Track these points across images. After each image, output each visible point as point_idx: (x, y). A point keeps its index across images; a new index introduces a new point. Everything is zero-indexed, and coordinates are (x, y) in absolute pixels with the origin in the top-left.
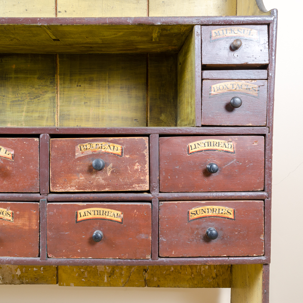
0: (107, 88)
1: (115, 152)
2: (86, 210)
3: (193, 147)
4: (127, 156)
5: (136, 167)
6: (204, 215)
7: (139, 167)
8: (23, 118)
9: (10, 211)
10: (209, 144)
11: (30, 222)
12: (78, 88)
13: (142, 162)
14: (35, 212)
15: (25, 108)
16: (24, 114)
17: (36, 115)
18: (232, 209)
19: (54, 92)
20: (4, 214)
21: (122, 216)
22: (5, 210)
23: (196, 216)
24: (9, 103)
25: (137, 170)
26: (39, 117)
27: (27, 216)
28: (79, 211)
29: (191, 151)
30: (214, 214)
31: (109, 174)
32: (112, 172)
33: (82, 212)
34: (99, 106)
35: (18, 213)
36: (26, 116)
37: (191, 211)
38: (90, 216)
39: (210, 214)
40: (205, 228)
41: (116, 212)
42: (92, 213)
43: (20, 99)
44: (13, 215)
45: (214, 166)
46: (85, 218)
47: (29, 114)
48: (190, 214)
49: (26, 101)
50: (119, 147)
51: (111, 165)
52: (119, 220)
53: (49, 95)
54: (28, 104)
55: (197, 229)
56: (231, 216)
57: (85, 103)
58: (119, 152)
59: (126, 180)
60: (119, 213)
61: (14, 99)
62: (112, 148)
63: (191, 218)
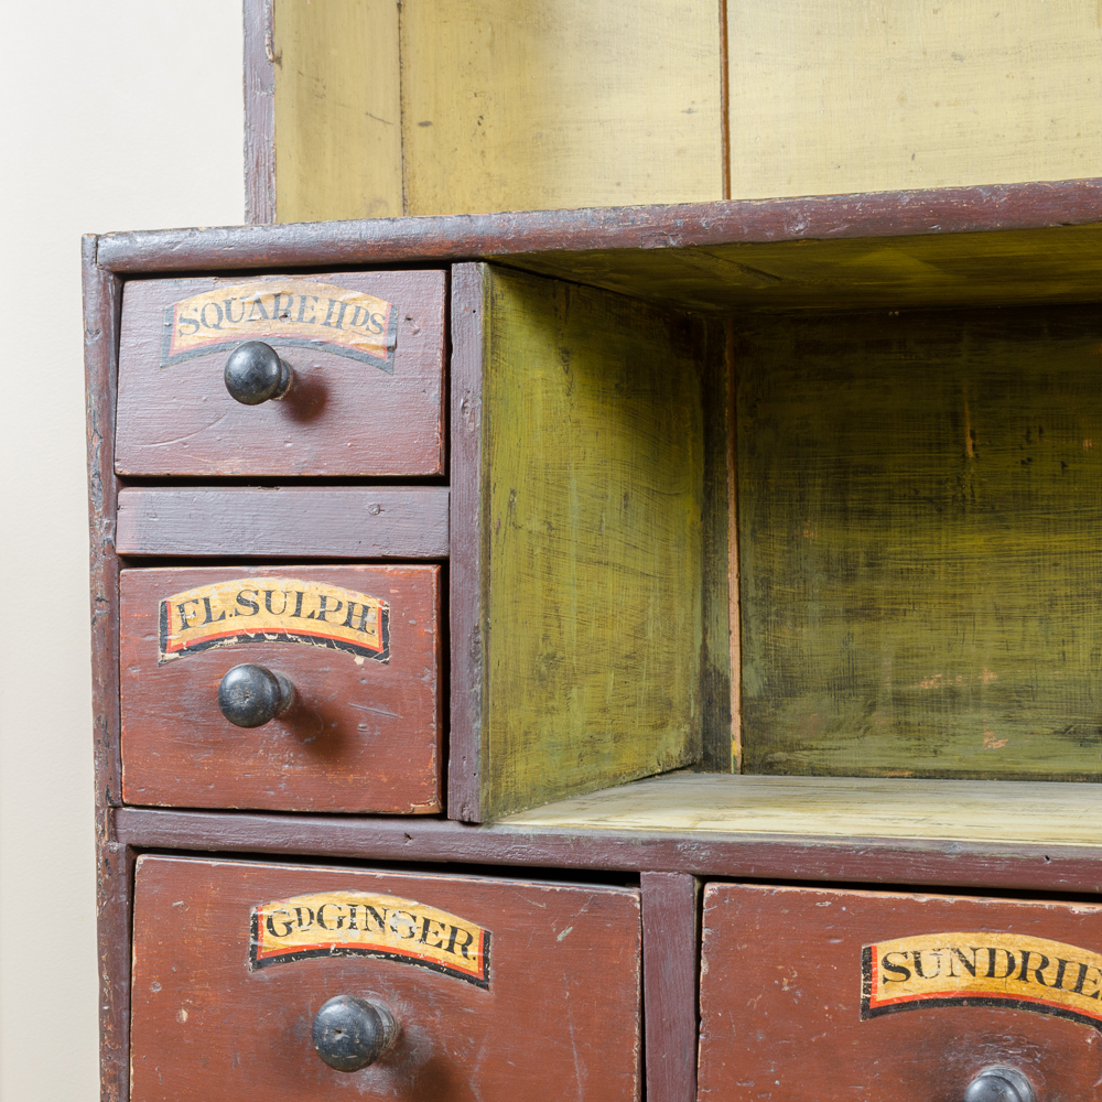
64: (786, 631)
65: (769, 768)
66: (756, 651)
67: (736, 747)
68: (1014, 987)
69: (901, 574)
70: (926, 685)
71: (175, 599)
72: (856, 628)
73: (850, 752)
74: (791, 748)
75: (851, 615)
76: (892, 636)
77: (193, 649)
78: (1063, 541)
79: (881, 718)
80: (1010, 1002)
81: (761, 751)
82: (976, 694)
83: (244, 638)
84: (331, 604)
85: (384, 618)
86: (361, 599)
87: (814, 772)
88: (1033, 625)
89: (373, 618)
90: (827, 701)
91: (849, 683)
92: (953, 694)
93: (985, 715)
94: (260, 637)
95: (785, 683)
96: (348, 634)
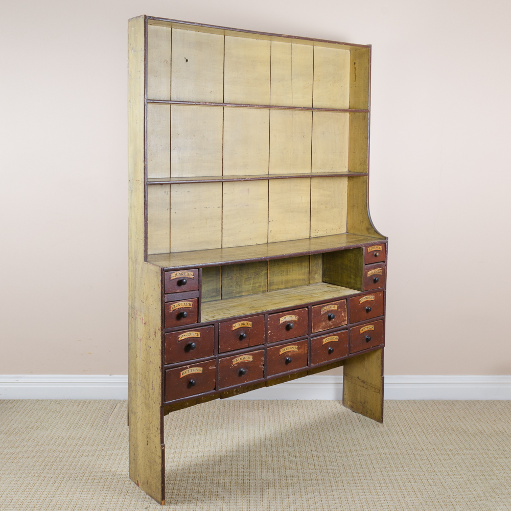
4: (339, 310)
5: (342, 314)
6: (365, 330)
7: (344, 314)
8: (251, 288)
12: (278, 265)
15: (252, 281)
16: (251, 285)
17: (257, 285)
18: (373, 326)
19: (266, 270)
21: (338, 338)
24: (244, 280)
26: (259, 286)
28: (323, 340)
29: (360, 303)
34: (287, 275)
36: (253, 287)
38: (327, 341)
39: (367, 330)
43: (249, 276)
45: (369, 308)
46: (325, 342)
47: (254, 285)
48: (361, 331)
50: (336, 306)
53: (264, 272)
54: (254, 279)
56: (373, 329)
57: (281, 274)
58: (336, 309)
59: (339, 321)
61: (246, 277)
63: (361, 333)
77: (173, 311)
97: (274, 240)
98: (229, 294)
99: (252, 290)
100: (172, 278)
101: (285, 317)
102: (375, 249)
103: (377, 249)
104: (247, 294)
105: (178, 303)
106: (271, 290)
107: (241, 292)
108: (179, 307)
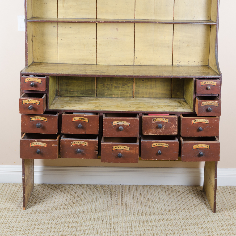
0: (155, 81)
1: (166, 121)
2: (155, 143)
3: (194, 121)
4: (170, 123)
5: (173, 127)
6: (199, 147)
7: (174, 127)
8: (119, 93)
9: (128, 147)
10: (199, 121)
11: (136, 151)
12: (143, 81)
13: (175, 125)
14: (138, 147)
15: (120, 89)
16: (120, 91)
17: (125, 92)
18: (209, 145)
19: (132, 83)
20: (126, 148)
21: (168, 145)
22: (127, 147)
23: (195, 148)
24: (114, 87)
25: (173, 128)
26: (126, 93)
27: (134, 149)
28: (153, 144)
29: (193, 123)
30: (202, 147)
31: (163, 129)
32: (165, 128)
33: (154, 144)
34: (151, 89)
35: (131, 148)
36: (121, 93)
37: (194, 146)
38: (157, 146)
39: (201, 147)
40: (199, 152)
41: (166, 144)
42: (158, 144)
43: (118, 85)
44: (130, 149)
45: (201, 129)
46: (155, 146)
47: (122, 92)
48: (194, 147)
49: (121, 86)
50: (167, 120)
51: (164, 126)
52: (167, 147)
53: (130, 84)
54: (122, 88)
55: (196, 152)
56: (208, 148)
57: (145, 87)
58: (167, 121)
59: (170, 131)
60: (167, 144)
61: (116, 86)
62: (165, 120)
63: (194, 148)
64: (62, 87)
65: (61, 96)
66: (60, 88)
67: (58, 94)
68: (81, 120)
69: (70, 83)
70: (72, 91)
71: (23, 101)
72: (67, 87)
73: (66, 95)
74: (62, 94)
75: (67, 86)
76: (69, 87)
77: (25, 104)
78: (81, 81)
79: (68, 93)
80: (81, 121)
81: (60, 95)
82: (75, 91)
83: (29, 103)
84: (35, 101)
85: (39, 102)
86: (38, 101)
87: (64, 96)
88: (79, 87)
89: (38, 102)
90: (65, 91)
91: (66, 90)
92: (74, 91)
93: (76, 92)
94: (30, 103)
95: (62, 90)
96: (37, 103)
97: (139, 64)
98: (102, 94)
99: (120, 94)
100: (26, 81)
101: (118, 121)
102: (208, 84)
103: (211, 84)
104: (116, 96)
105: (28, 100)
106: (136, 97)
107: (112, 95)
108: (29, 102)
